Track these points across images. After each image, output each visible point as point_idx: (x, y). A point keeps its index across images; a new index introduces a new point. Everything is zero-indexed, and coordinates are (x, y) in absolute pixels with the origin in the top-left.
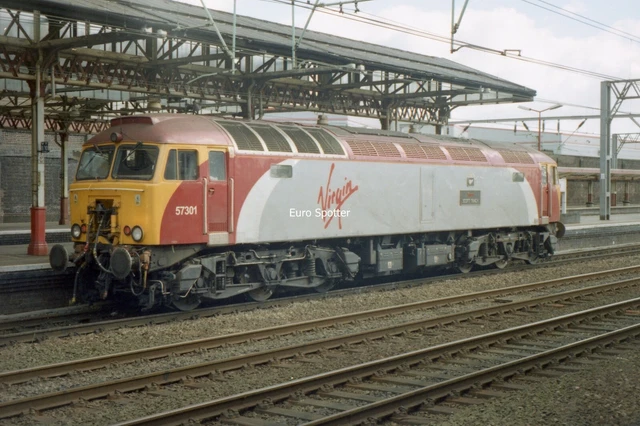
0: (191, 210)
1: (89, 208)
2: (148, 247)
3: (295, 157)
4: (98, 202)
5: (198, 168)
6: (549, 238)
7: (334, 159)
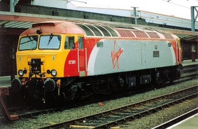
0: (73, 62)
1: (29, 62)
2: (59, 78)
3: (104, 38)
4: (32, 60)
5: (74, 44)
6: (179, 71)
7: (115, 38)
